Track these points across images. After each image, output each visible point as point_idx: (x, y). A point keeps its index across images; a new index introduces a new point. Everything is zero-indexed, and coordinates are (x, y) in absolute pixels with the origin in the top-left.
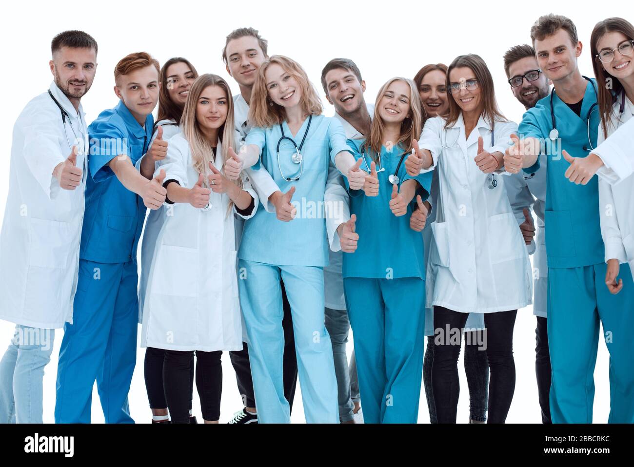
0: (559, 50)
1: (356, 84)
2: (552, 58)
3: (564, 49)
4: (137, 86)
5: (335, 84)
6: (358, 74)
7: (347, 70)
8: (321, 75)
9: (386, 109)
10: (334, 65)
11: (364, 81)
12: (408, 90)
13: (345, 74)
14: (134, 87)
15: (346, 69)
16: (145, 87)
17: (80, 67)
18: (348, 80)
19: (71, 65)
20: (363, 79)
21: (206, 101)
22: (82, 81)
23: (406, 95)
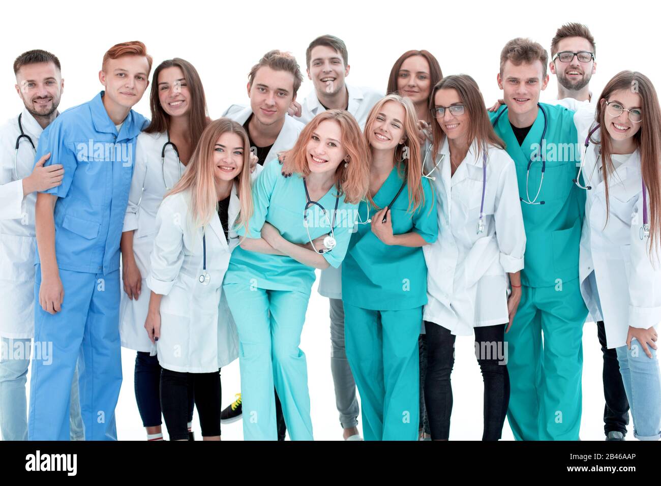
0: (531, 81)
1: (340, 68)
2: (523, 89)
3: (535, 81)
4: (124, 74)
5: (320, 62)
6: (345, 57)
7: (336, 51)
8: (308, 46)
9: (375, 133)
10: (324, 41)
11: (349, 66)
12: (404, 114)
13: (332, 54)
14: (121, 74)
15: (335, 49)
16: (132, 76)
18: (333, 61)
20: (348, 64)
21: (222, 149)
22: (46, 97)
23: (400, 120)
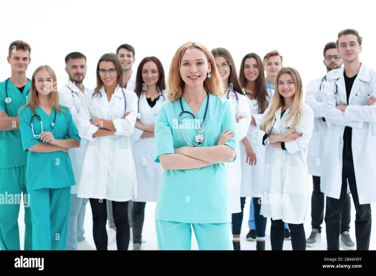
17: (79, 68)
19: (75, 67)
22: (81, 74)
